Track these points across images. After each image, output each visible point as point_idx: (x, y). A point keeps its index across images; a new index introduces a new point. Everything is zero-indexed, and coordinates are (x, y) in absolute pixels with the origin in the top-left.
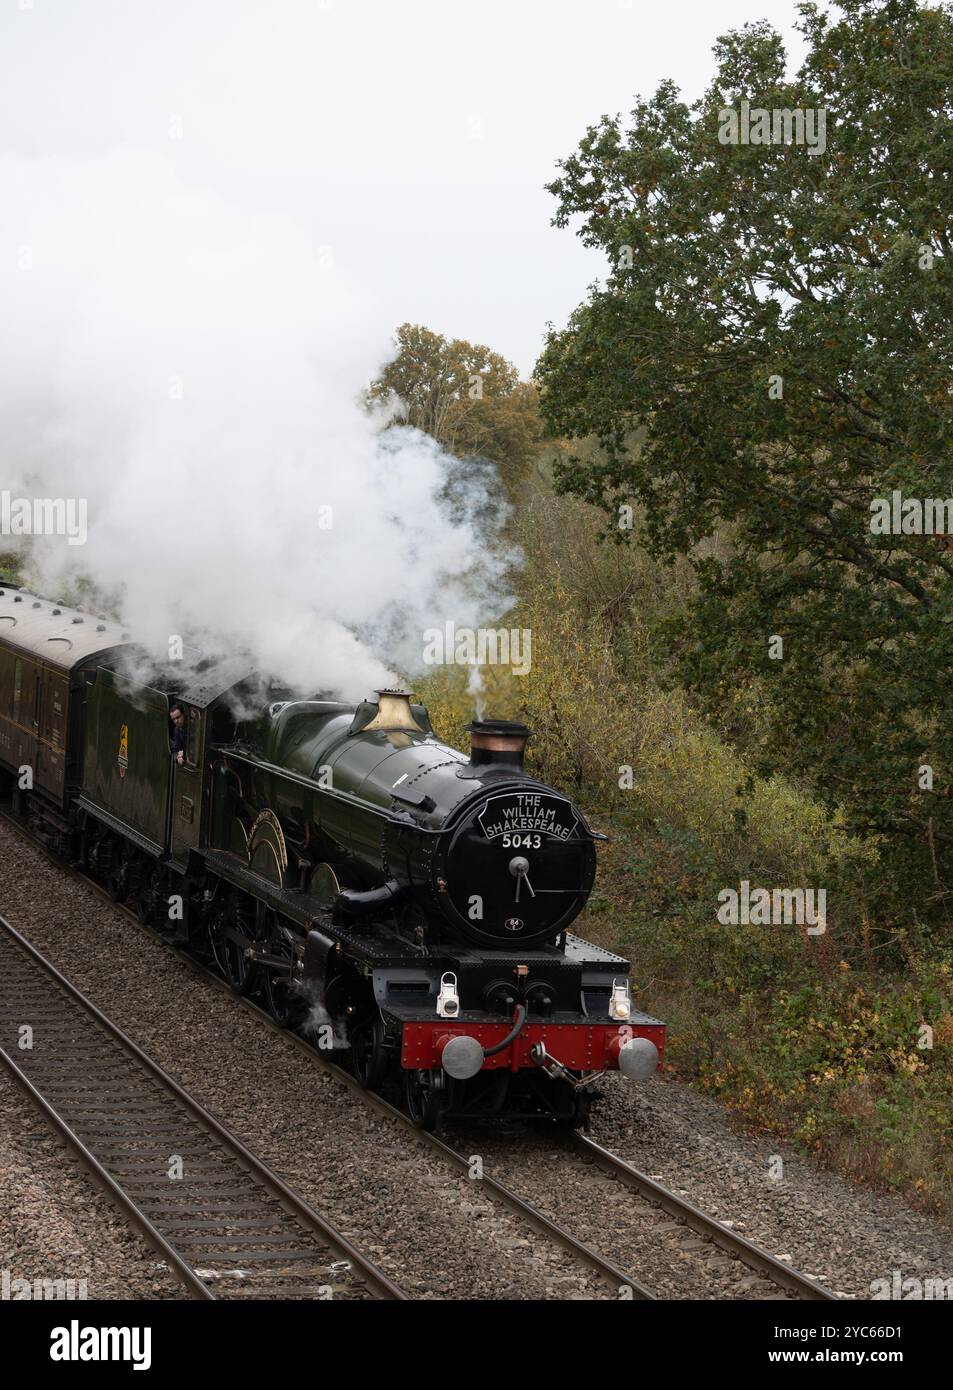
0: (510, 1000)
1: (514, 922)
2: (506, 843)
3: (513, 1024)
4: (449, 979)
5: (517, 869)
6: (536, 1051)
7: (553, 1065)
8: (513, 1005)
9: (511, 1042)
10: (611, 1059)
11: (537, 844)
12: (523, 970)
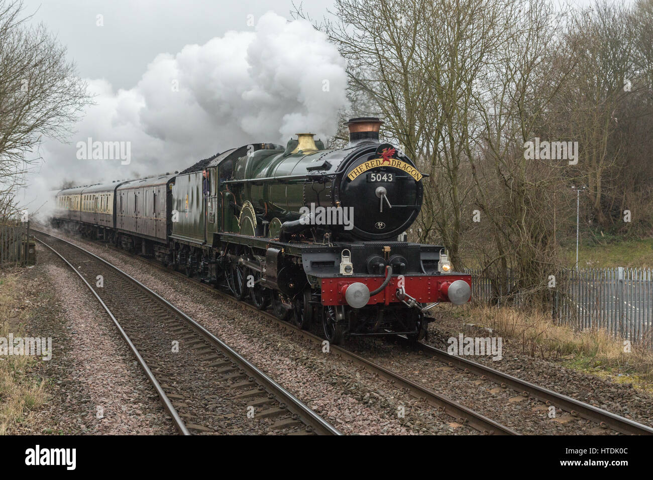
0: (382, 265)
1: (380, 224)
2: (373, 179)
3: (385, 277)
4: (346, 253)
5: (381, 193)
6: (399, 293)
7: (410, 300)
8: (384, 268)
9: (384, 288)
10: (444, 297)
11: (390, 179)
12: (387, 249)
